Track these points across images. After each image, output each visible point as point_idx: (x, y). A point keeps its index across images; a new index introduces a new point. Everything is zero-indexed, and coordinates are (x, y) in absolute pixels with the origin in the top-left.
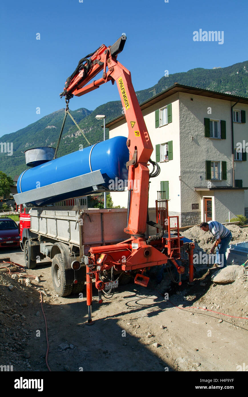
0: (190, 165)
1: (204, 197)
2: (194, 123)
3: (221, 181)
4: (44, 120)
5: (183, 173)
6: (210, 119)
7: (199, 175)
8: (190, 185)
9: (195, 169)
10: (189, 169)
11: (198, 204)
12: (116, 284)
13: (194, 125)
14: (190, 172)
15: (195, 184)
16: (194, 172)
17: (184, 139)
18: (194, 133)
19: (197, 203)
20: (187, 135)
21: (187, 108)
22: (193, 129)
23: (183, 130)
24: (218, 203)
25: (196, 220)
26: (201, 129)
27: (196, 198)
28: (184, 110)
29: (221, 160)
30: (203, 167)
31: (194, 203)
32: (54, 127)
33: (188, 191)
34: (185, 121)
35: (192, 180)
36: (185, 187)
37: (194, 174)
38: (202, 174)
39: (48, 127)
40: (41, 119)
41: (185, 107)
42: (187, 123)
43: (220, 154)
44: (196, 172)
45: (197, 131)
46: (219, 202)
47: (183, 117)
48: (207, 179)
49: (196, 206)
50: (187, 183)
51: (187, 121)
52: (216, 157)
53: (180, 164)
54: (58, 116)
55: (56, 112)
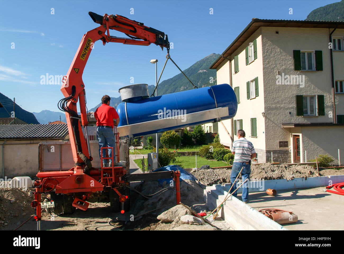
0: (276, 101)
1: (293, 134)
2: (281, 57)
3: (317, 117)
4: (196, 65)
5: (267, 109)
6: (301, 50)
7: (288, 111)
8: (277, 122)
9: (282, 105)
10: (275, 105)
11: (287, 142)
12: (52, 205)
13: (281, 59)
14: (276, 108)
15: (282, 121)
16: (282, 108)
17: (268, 75)
18: (280, 67)
19: (285, 140)
20: (272, 70)
21: (271, 43)
22: (280, 64)
23: (267, 65)
24: (306, 141)
25: (285, 159)
26: (290, 62)
27: (284, 135)
28: (267, 45)
29: (317, 94)
30: (293, 102)
31: (282, 141)
32: (205, 71)
33: (275, 128)
34: (269, 55)
35: (279, 116)
36: (270, 123)
37: (281, 110)
38: (291, 110)
39: (200, 71)
40: (193, 65)
41: (269, 41)
42: (272, 57)
43: (315, 88)
44: (284, 108)
45: (284, 65)
46: (308, 140)
47: (267, 52)
48: (297, 116)
49: (284, 144)
50: (272, 119)
51: (271, 56)
52: (310, 90)
53: (264, 100)
54: (209, 60)
55: (207, 57)
